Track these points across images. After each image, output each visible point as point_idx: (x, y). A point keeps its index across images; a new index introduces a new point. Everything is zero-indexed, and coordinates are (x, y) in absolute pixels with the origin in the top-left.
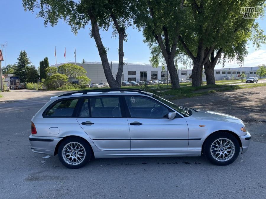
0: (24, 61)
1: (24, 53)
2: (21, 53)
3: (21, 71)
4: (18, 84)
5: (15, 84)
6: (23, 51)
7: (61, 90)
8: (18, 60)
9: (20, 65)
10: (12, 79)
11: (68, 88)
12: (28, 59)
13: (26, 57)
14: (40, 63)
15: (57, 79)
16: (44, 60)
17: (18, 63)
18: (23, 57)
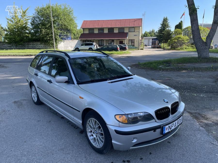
0: (165, 26)
1: (166, 19)
2: (164, 19)
3: (161, 34)
4: (157, 44)
5: (155, 44)
6: (165, 18)
7: (179, 50)
8: (161, 25)
9: (162, 29)
10: (154, 40)
11: (186, 49)
12: (169, 24)
13: (167, 22)
14: (175, 26)
15: (177, 40)
16: (179, 23)
17: (161, 28)
18: (165, 22)
